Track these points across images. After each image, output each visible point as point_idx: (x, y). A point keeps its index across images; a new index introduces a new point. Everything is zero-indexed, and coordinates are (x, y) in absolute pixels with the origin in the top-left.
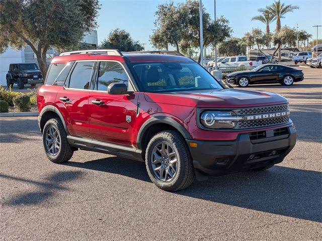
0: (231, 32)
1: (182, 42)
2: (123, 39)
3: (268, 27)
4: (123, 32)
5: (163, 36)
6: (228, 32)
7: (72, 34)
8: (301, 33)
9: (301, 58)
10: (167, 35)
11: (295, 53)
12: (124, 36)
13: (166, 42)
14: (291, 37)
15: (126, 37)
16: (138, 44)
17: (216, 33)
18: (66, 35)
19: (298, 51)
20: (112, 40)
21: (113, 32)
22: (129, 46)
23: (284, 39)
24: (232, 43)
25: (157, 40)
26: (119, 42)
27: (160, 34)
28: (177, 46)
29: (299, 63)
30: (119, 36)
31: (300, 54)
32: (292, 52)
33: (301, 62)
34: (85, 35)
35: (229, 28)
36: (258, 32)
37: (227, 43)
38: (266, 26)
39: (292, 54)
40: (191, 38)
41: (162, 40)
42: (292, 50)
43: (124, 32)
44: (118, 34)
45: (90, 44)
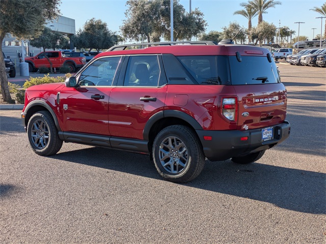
0: (206, 25)
1: (154, 34)
2: (99, 29)
3: (250, 22)
4: (99, 22)
5: (133, 27)
6: (203, 25)
7: (29, 21)
8: (284, 29)
9: (282, 54)
10: (137, 26)
11: (276, 49)
12: (100, 26)
13: (137, 33)
14: (269, 32)
15: (102, 27)
16: (116, 34)
17: (190, 25)
18: (22, 22)
19: (279, 47)
20: (87, 30)
21: (88, 21)
22: (105, 37)
23: (262, 35)
24: (213, 37)
25: (127, 30)
26: (95, 32)
27: (130, 25)
28: (149, 38)
29: (279, 60)
30: (94, 26)
31: (281, 51)
32: (273, 48)
33: (282, 58)
34: (46, 24)
35: (204, 21)
36: (235, 27)
37: (208, 37)
38: (248, 21)
39: (273, 50)
40: (163, 30)
41: (132, 32)
42: (273, 46)
43: (101, 22)
44: (94, 24)
45: (64, 34)
